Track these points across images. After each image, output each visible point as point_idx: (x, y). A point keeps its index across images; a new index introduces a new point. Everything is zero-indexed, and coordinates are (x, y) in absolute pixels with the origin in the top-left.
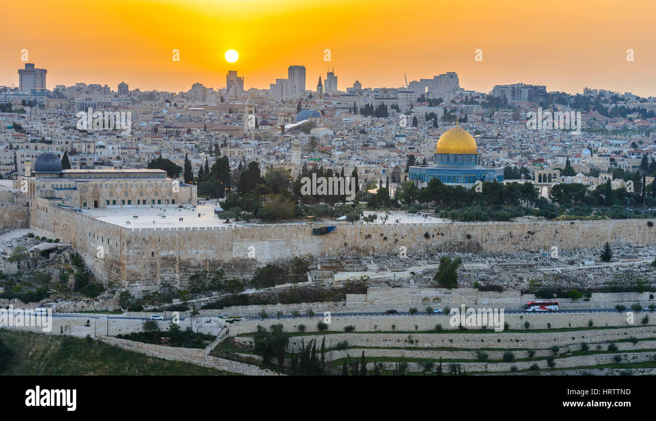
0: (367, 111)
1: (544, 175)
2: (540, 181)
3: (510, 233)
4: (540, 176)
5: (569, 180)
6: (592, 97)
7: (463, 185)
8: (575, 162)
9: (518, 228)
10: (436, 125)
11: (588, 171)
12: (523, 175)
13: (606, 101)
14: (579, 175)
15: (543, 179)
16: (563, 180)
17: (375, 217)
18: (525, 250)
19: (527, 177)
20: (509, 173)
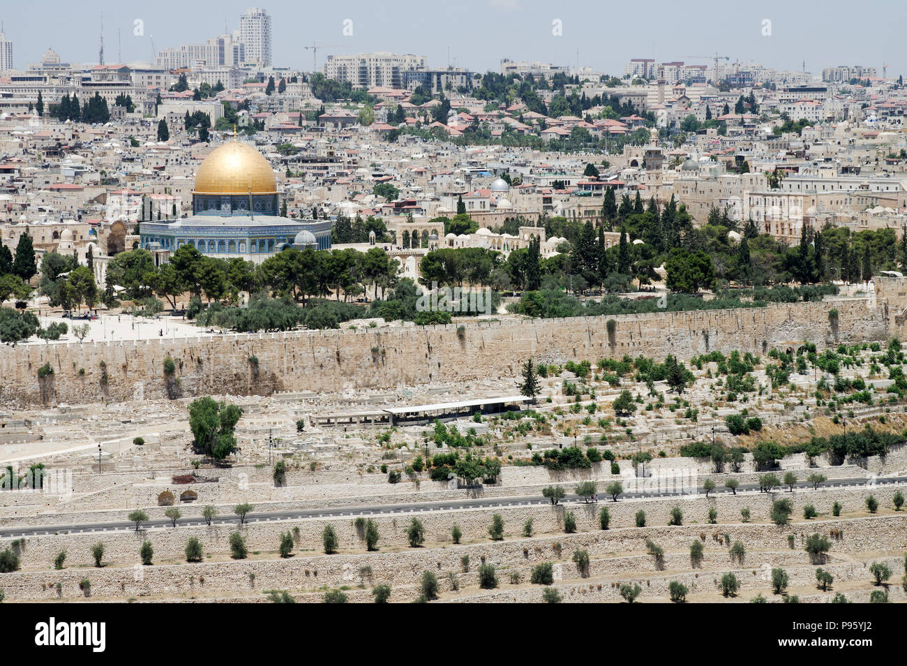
0: (66, 110)
1: (415, 233)
2: (406, 245)
3: (338, 354)
4: (406, 235)
5: (464, 241)
6: (517, 76)
7: (247, 258)
8: (474, 206)
9: (353, 341)
10: (204, 137)
11: (500, 223)
12: (372, 234)
13: (543, 85)
14: (483, 231)
15: (411, 239)
16: (451, 243)
17: (64, 329)
18: (368, 386)
19: (381, 237)
20: (345, 230)
